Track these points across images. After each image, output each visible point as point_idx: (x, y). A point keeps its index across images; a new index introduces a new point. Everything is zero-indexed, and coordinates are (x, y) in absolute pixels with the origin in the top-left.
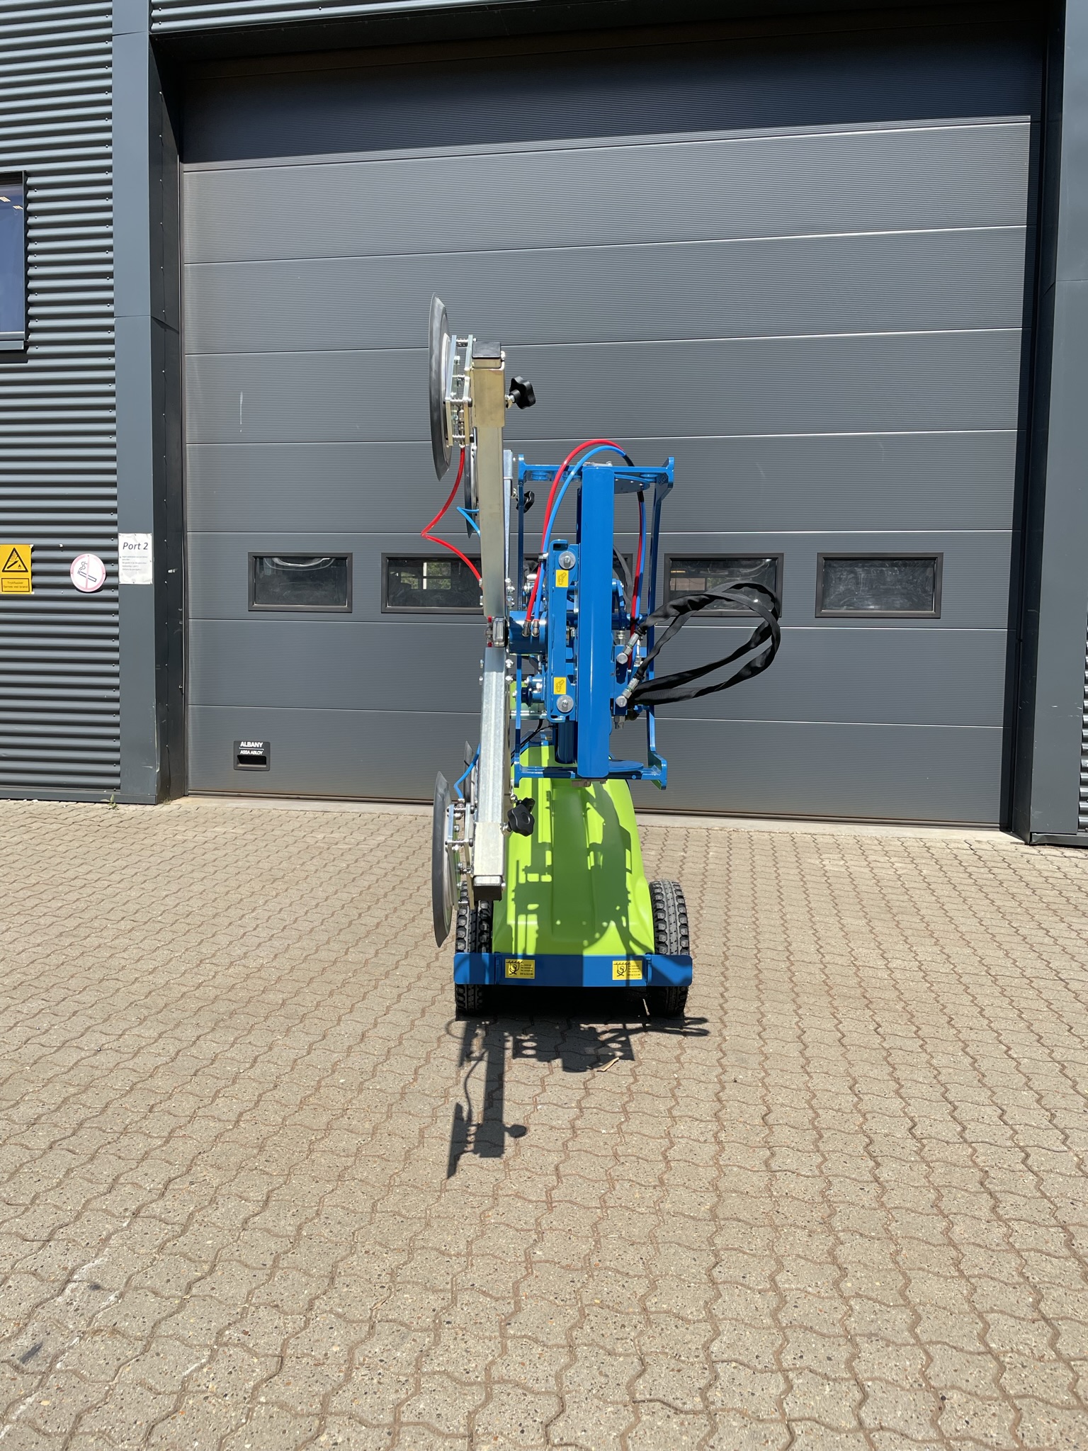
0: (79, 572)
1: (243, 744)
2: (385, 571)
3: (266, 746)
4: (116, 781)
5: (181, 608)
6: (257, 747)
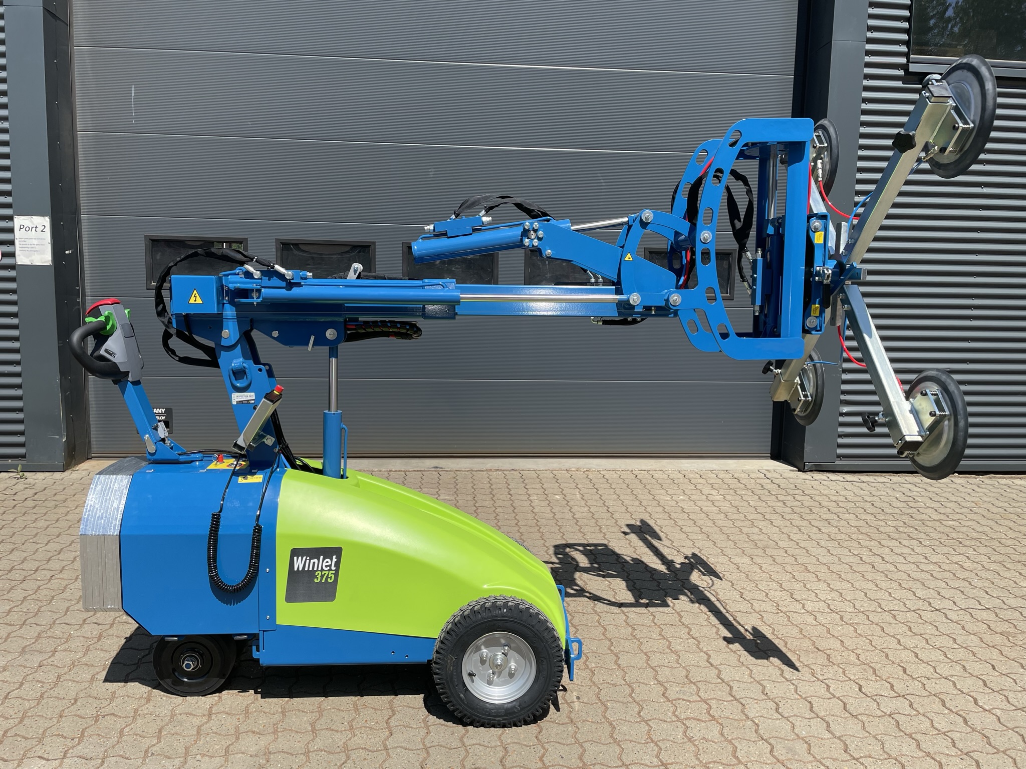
2: (279, 254)
3: (170, 412)
4: (21, 451)
5: (78, 286)
6: (159, 413)
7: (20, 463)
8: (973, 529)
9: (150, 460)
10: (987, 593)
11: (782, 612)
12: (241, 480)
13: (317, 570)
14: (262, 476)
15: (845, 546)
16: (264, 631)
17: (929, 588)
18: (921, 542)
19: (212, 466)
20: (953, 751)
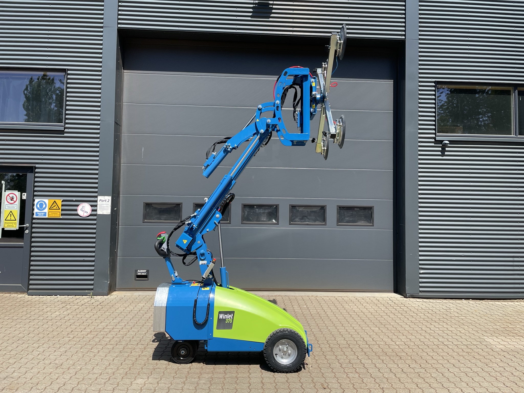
0: (81, 210)
1: (138, 271)
2: (194, 209)
3: (148, 271)
4: (92, 287)
5: (117, 222)
6: (144, 272)
7: (91, 292)
8: (470, 320)
9: (172, 283)
10: (466, 340)
11: (387, 345)
12: (203, 289)
13: (227, 319)
14: (209, 288)
15: (416, 324)
16: (209, 339)
17: (445, 338)
18: (447, 324)
19: (192, 285)
20: (436, 382)
